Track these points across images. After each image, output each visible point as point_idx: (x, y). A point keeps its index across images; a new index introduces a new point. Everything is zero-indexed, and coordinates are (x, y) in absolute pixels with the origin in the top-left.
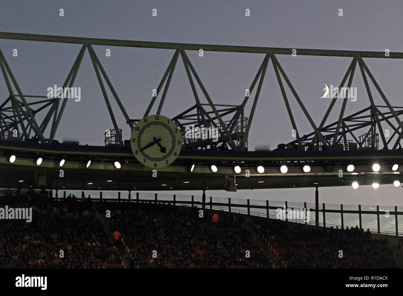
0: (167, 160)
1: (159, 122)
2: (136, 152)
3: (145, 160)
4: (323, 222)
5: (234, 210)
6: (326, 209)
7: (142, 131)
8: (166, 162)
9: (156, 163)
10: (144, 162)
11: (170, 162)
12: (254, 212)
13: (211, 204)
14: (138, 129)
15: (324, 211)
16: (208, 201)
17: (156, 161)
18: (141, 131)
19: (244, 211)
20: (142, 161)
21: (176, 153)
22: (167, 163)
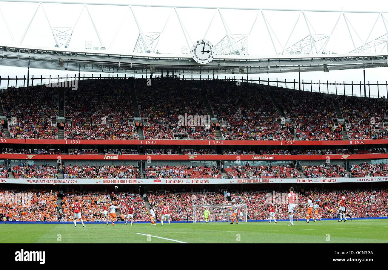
0: (209, 60)
4: (303, 88)
5: (262, 83)
6: (304, 82)
9: (203, 62)
10: (197, 61)
12: (271, 84)
13: (251, 80)
15: (303, 83)
16: (249, 79)
18: (195, 47)
19: (266, 83)
21: (212, 57)
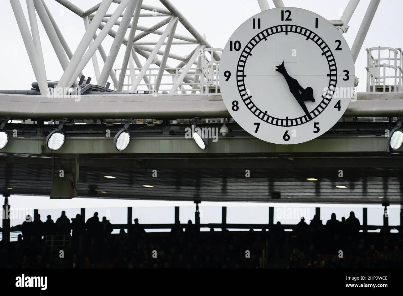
0: (318, 123)
1: (292, 26)
2: (234, 106)
3: (258, 124)
7: (247, 50)
8: (315, 127)
9: (287, 132)
10: (256, 132)
11: (325, 128)
14: (237, 48)
17: (287, 125)
18: (244, 51)
20: (250, 129)
21: (339, 102)
22: (316, 130)
